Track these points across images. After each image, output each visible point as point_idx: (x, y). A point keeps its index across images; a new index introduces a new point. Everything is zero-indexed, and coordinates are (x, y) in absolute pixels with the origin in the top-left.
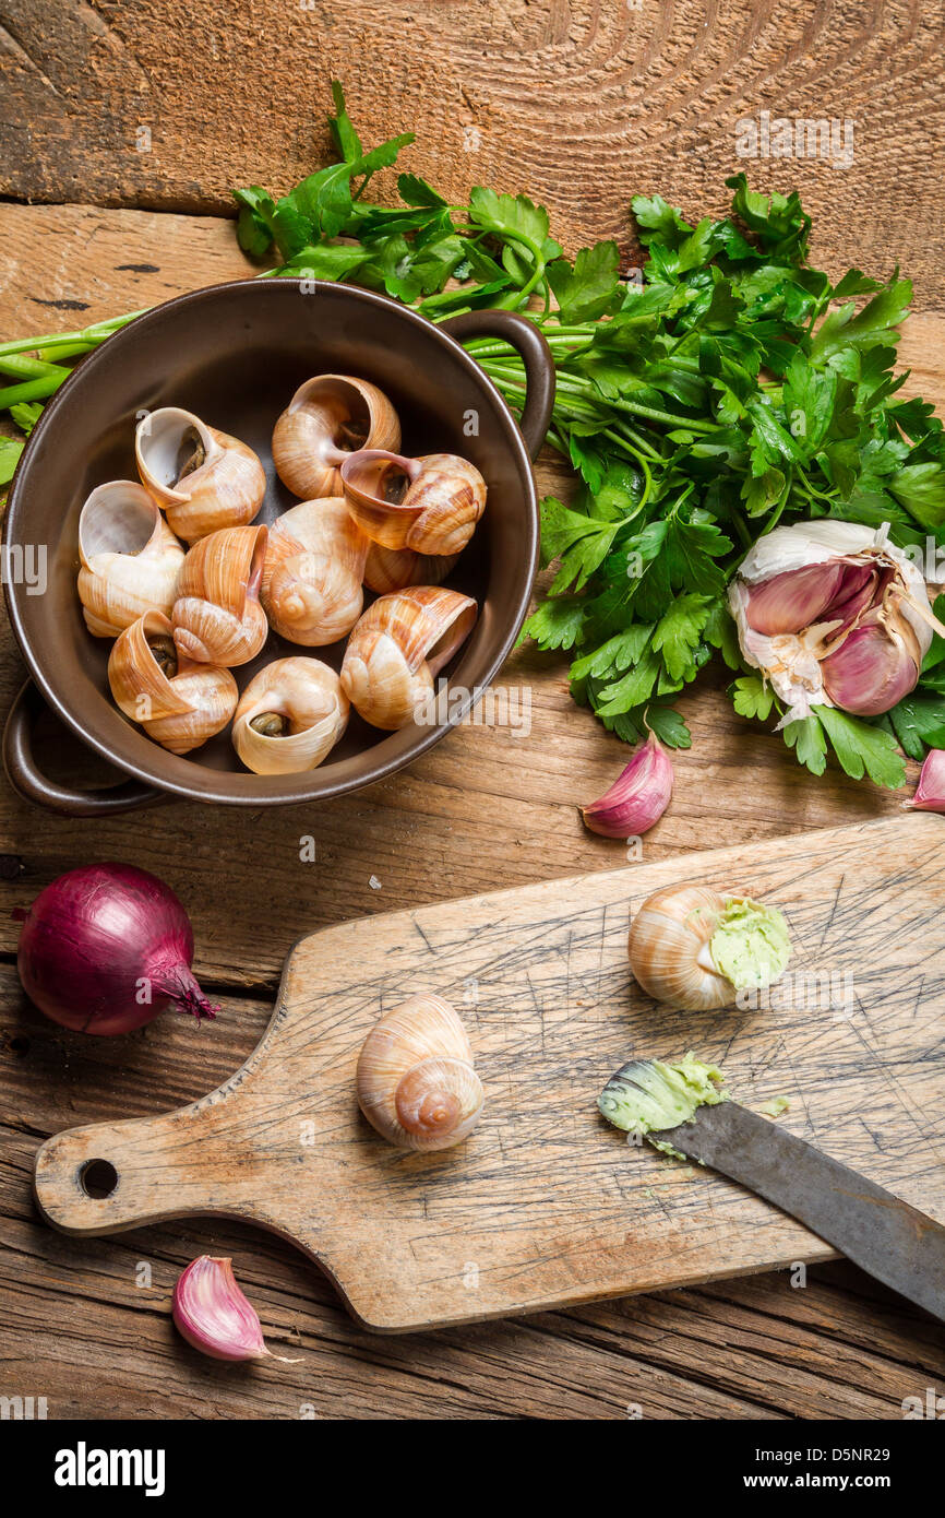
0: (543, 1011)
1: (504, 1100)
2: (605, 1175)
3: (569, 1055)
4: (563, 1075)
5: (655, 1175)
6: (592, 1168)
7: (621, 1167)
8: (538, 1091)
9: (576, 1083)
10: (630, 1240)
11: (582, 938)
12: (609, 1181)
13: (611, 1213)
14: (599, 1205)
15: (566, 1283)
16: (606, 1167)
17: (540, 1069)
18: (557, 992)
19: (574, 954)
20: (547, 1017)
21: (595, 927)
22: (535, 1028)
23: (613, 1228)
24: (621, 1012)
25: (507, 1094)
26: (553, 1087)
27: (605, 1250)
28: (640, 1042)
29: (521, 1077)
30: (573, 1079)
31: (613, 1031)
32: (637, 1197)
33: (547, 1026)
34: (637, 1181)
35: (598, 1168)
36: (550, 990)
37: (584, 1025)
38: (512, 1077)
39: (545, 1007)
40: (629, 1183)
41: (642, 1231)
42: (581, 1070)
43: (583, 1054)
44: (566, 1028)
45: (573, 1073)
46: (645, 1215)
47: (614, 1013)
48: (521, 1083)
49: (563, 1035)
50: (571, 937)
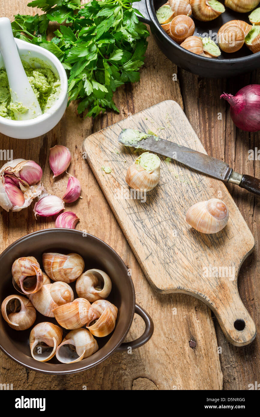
0: (159, 222)
1: (185, 226)
2: (197, 197)
3: (169, 213)
4: (174, 213)
5: (193, 185)
6: (196, 200)
7: (194, 194)
8: (181, 218)
9: (175, 209)
10: (212, 187)
11: (137, 218)
12: (198, 195)
13: (206, 193)
14: (205, 196)
15: (228, 199)
16: (195, 197)
17: (174, 219)
18: (153, 220)
19: (142, 218)
20: (160, 221)
21: (134, 216)
22: (164, 223)
23: (210, 191)
24: (154, 203)
25: (183, 225)
26: (178, 215)
27: (216, 192)
28: (160, 197)
29: (178, 223)
30: (174, 210)
31: (159, 204)
32: (200, 188)
33: (163, 220)
34: (196, 189)
35: (196, 199)
36: (153, 222)
37: (160, 212)
38: (179, 225)
39: (158, 222)
40: (197, 190)
41: (208, 185)
42: (172, 209)
43: (167, 210)
44: (162, 216)
45: (173, 211)
46: (204, 185)
47: (155, 205)
48: (180, 223)
49: (164, 215)
50: (138, 220)
